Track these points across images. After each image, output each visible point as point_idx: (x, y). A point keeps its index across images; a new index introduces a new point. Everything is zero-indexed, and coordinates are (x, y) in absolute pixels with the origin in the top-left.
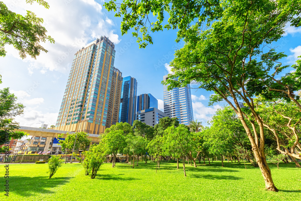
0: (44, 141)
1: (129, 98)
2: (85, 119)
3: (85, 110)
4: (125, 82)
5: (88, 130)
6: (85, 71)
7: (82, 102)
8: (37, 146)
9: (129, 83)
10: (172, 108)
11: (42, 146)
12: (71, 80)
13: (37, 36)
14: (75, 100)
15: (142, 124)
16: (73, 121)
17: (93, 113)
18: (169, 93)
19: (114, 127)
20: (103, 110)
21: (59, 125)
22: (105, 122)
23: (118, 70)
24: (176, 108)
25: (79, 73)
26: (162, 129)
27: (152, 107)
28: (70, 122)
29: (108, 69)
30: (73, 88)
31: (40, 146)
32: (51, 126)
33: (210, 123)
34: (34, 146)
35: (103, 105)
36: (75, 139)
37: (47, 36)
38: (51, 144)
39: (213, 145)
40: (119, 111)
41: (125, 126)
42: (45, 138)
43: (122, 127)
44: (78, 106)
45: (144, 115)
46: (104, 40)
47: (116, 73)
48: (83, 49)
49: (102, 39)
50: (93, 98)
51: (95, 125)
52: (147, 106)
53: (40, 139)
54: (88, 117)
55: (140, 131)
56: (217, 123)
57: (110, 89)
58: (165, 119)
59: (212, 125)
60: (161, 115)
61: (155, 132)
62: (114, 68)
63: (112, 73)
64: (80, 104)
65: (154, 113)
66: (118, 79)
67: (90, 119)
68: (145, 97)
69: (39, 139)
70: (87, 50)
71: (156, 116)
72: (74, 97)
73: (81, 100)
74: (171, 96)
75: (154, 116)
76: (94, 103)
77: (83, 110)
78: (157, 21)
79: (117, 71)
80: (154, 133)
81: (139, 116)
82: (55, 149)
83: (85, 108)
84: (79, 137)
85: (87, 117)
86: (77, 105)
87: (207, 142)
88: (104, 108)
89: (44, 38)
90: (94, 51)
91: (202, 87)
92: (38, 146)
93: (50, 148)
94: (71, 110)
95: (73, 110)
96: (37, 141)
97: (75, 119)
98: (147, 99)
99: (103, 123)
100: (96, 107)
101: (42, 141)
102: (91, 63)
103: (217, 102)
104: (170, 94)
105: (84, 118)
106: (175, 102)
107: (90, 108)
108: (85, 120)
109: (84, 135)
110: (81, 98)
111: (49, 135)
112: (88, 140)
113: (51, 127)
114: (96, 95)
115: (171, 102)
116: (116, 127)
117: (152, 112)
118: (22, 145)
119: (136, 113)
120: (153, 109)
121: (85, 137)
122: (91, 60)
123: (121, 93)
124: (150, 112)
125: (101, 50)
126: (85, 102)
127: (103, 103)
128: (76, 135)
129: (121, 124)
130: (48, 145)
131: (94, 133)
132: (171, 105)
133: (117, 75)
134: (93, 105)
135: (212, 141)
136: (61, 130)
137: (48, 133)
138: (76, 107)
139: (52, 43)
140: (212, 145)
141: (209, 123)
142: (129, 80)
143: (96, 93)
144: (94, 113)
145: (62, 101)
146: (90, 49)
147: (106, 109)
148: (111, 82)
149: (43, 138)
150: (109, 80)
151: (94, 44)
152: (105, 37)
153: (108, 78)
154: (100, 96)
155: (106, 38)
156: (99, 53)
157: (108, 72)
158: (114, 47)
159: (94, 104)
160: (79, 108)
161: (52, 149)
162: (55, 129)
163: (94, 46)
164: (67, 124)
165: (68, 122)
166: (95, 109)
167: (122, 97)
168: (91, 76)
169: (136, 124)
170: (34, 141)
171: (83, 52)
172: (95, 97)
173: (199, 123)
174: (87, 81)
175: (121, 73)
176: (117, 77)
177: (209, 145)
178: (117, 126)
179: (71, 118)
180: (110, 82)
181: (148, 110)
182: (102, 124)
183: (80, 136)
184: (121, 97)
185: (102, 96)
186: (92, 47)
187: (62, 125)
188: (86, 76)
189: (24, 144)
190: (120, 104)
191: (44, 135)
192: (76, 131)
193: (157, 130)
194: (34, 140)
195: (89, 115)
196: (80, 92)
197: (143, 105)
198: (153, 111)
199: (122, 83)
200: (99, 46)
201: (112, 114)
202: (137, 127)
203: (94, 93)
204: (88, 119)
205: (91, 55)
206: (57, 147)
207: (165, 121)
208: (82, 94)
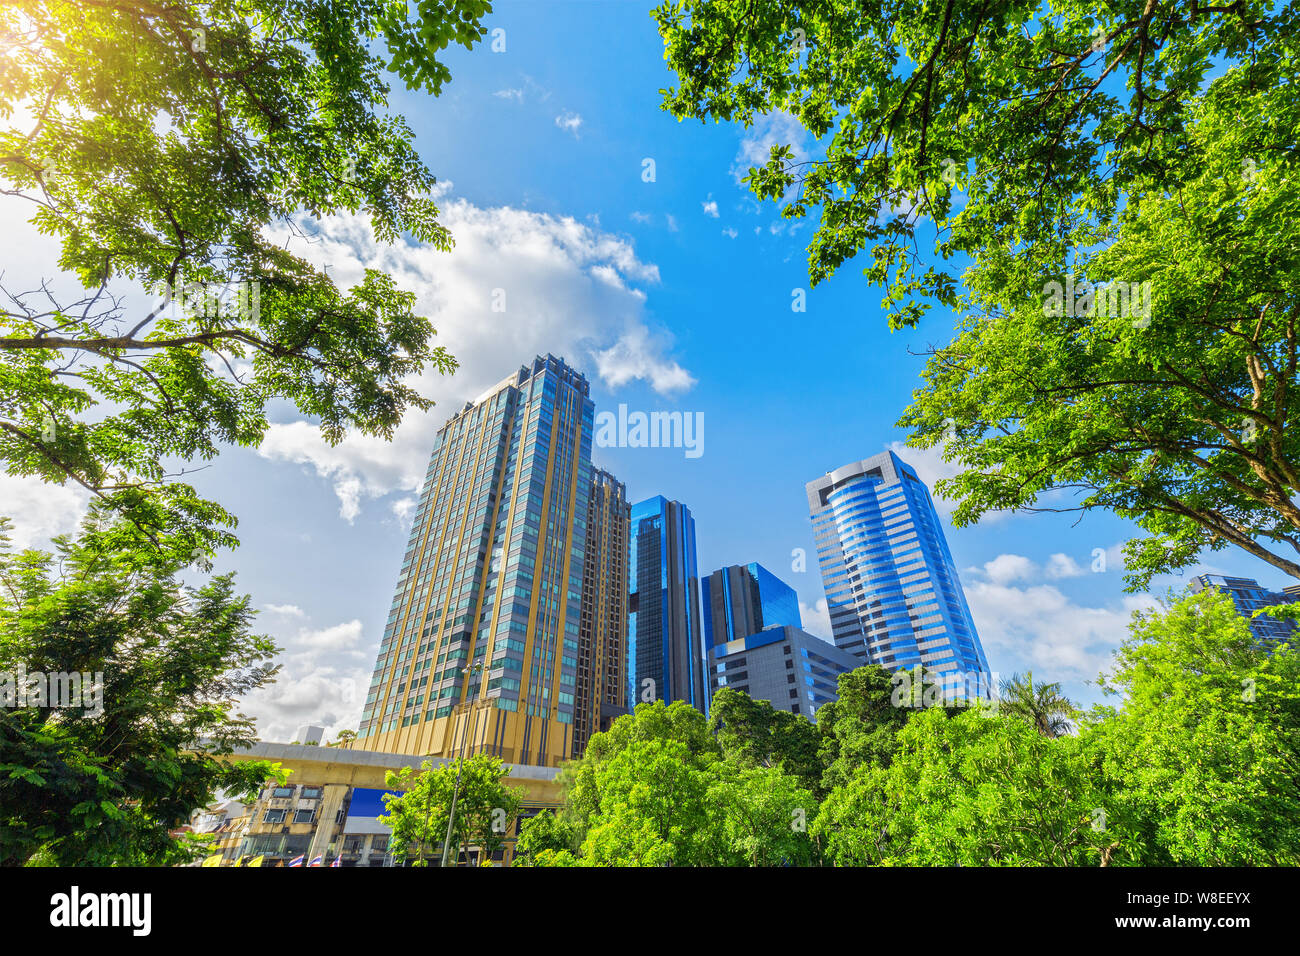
0: (311, 805)
1: (666, 590)
2: (482, 695)
3: (480, 654)
4: (643, 522)
5: (498, 744)
6: (477, 492)
7: (469, 618)
8: (278, 829)
9: (656, 524)
10: (871, 622)
11: (300, 829)
12: (424, 531)
13: (402, 353)
14: (439, 613)
15: (752, 705)
16: (433, 707)
17: (514, 663)
18: (846, 557)
19: (626, 727)
20: (559, 650)
21: (374, 729)
22: (571, 703)
23: (607, 475)
24: (891, 622)
25: (457, 503)
26: (859, 727)
27: (776, 625)
28: (419, 710)
29: (570, 475)
30: (433, 563)
31: (293, 831)
32: (340, 736)
33: (1116, 687)
34: (269, 830)
35: (556, 626)
36: (451, 793)
37: (431, 351)
38: (341, 820)
39: (1182, 811)
40: (627, 652)
41: (678, 719)
42: (315, 793)
43: (668, 723)
44: (454, 638)
45: (743, 662)
46: (548, 368)
47: (600, 489)
48: (467, 409)
49: (539, 365)
50: (512, 600)
51: (529, 720)
52: (752, 621)
53: (296, 798)
54: (494, 687)
55: (748, 743)
56: (1153, 686)
57: (581, 555)
58: (867, 679)
59: (1127, 697)
60: (825, 662)
61: (826, 742)
62: (593, 470)
63: (587, 488)
64: (461, 628)
65: (787, 650)
66: (611, 511)
67: (505, 695)
68: (737, 578)
69: (290, 796)
70: (483, 413)
71: (804, 665)
72: (434, 602)
73: (465, 612)
74: (854, 568)
75: (789, 664)
76: (518, 618)
77: (472, 653)
78: (962, 214)
79: (605, 479)
80: (820, 753)
81: (721, 668)
82: (356, 844)
83: (479, 644)
84: (469, 782)
85: (494, 684)
86: (449, 633)
87: (1132, 789)
88: (561, 640)
89: (418, 357)
90: (512, 411)
91: (1101, 501)
92: (286, 830)
93: (334, 839)
94: (422, 659)
95: (431, 655)
96: (281, 806)
97: (442, 696)
98: (748, 590)
99: (563, 707)
100: (530, 640)
101: (303, 805)
102: (499, 460)
103: (1166, 571)
104: (851, 559)
105: (476, 688)
106: (881, 596)
107: (504, 643)
108: (484, 701)
109: (488, 774)
110: (465, 603)
111: (333, 777)
112: (509, 797)
113: (341, 740)
114: (523, 584)
115: (861, 597)
116: (637, 724)
117: (779, 649)
118: (219, 827)
119: (704, 657)
120: (780, 635)
121: (494, 779)
122: (501, 449)
123: (629, 570)
124: (770, 648)
125: (537, 405)
126: (483, 616)
127: (556, 620)
128: (457, 771)
129: (658, 710)
130: (327, 827)
131: (525, 759)
132: (864, 608)
133: (606, 496)
134: (516, 630)
135: (1164, 785)
136: (380, 749)
137: (329, 767)
138: (443, 642)
139: (446, 372)
140: (1172, 808)
141: (1109, 683)
142: (657, 510)
143: (525, 575)
144: (520, 665)
145: (386, 621)
146: (494, 406)
147: (570, 644)
148: (584, 526)
149: (308, 792)
150: (576, 521)
151: (510, 387)
152: (551, 357)
153: (572, 512)
154: (544, 587)
155: (555, 360)
156: (530, 418)
157: (569, 487)
158: (588, 388)
159: (518, 627)
160: (458, 645)
161: (341, 842)
162: (358, 746)
163: (510, 393)
164: (405, 721)
165: (410, 713)
166: (522, 645)
167: (633, 589)
168: (501, 507)
169: (725, 708)
170: (269, 806)
171: (468, 418)
172: (523, 595)
173: (1044, 689)
174: (486, 530)
175: (623, 488)
176: (606, 504)
177: (1155, 810)
178: (642, 723)
179: (425, 691)
180: (578, 526)
181: (761, 639)
182: (559, 714)
183: (474, 777)
184: (628, 586)
185: (551, 589)
186: (503, 401)
187: (386, 726)
188: (483, 512)
189: (228, 823)
190: (628, 618)
191: (314, 778)
192: (446, 753)
193: (833, 736)
194: (270, 804)
195: (499, 673)
196: (460, 577)
197: (733, 618)
198: (785, 644)
199: (630, 528)
200: (528, 394)
201: (598, 666)
202: (733, 721)
203: (519, 577)
204: (497, 693)
205: (499, 430)
206: (365, 836)
207: (870, 688)
208: (468, 588)
